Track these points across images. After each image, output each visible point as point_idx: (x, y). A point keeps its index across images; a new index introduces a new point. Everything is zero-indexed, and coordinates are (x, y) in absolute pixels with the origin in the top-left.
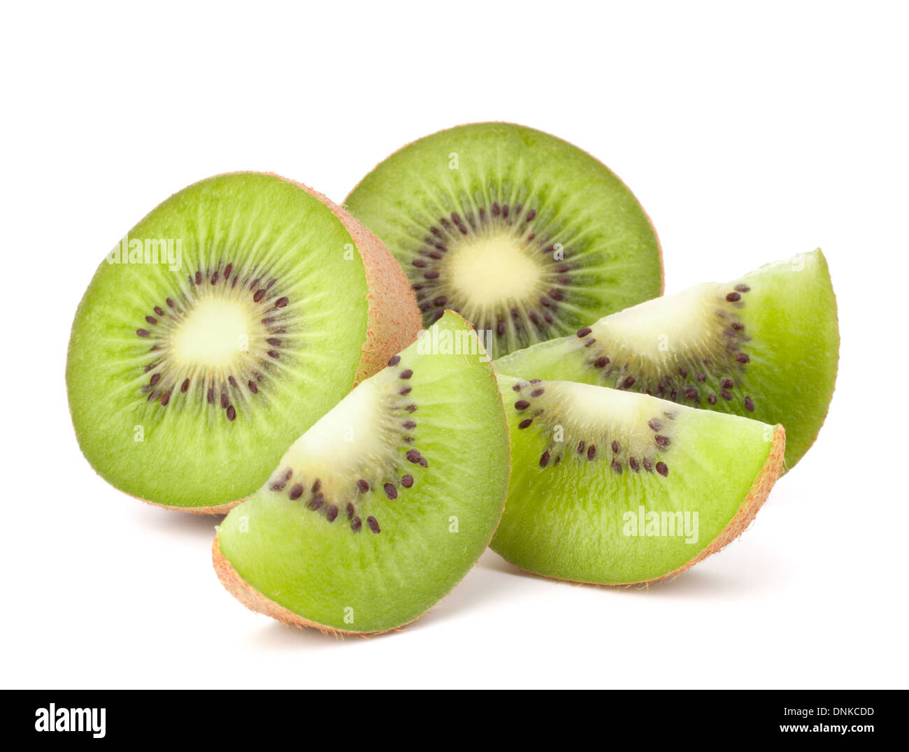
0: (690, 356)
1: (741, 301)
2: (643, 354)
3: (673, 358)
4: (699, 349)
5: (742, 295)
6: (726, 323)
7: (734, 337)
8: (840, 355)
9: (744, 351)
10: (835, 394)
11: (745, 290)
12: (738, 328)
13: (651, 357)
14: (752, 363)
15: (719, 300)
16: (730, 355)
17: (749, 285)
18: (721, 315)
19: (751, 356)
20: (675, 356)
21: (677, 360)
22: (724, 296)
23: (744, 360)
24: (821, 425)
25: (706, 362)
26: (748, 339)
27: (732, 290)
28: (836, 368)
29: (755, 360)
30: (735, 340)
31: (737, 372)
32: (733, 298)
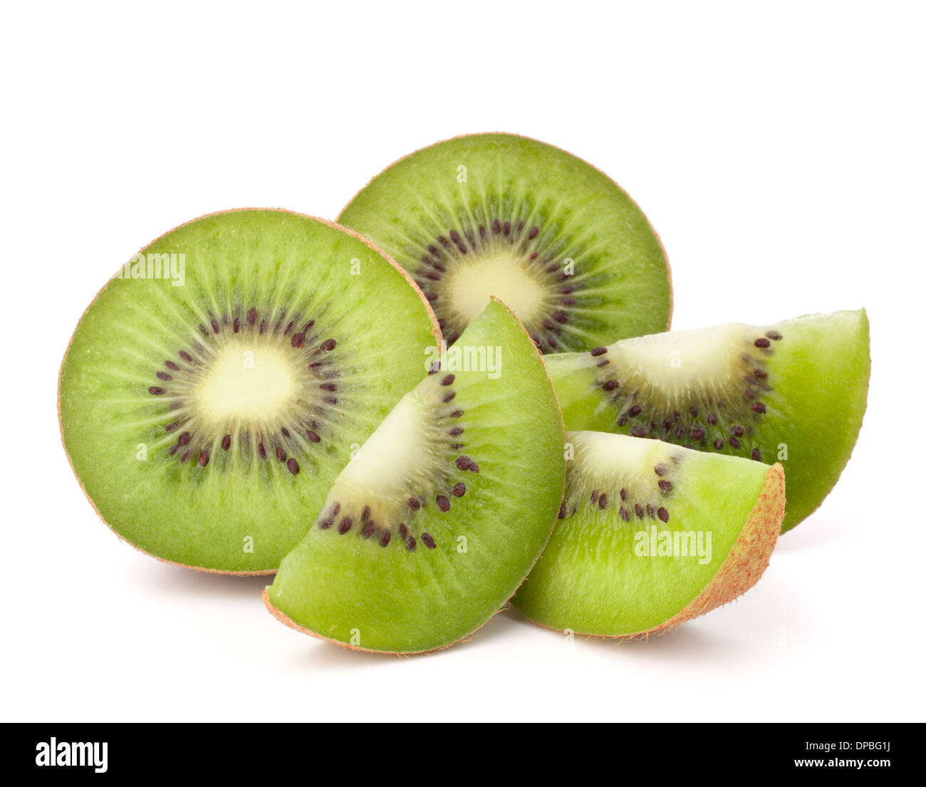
0: (705, 395)
1: (770, 348)
2: (656, 384)
3: (686, 394)
4: (715, 391)
5: (772, 342)
6: (749, 369)
7: (754, 384)
8: (864, 423)
9: (762, 401)
10: (849, 463)
11: (777, 337)
12: (760, 376)
13: (663, 389)
14: (768, 414)
15: (748, 343)
16: (746, 402)
17: (783, 334)
18: (746, 359)
19: (768, 408)
20: (689, 392)
21: (689, 398)
22: (753, 341)
23: (761, 409)
24: (829, 492)
25: (720, 405)
26: (769, 389)
27: (762, 336)
28: (856, 436)
29: (771, 412)
30: (754, 388)
31: (750, 422)
32: (762, 344)
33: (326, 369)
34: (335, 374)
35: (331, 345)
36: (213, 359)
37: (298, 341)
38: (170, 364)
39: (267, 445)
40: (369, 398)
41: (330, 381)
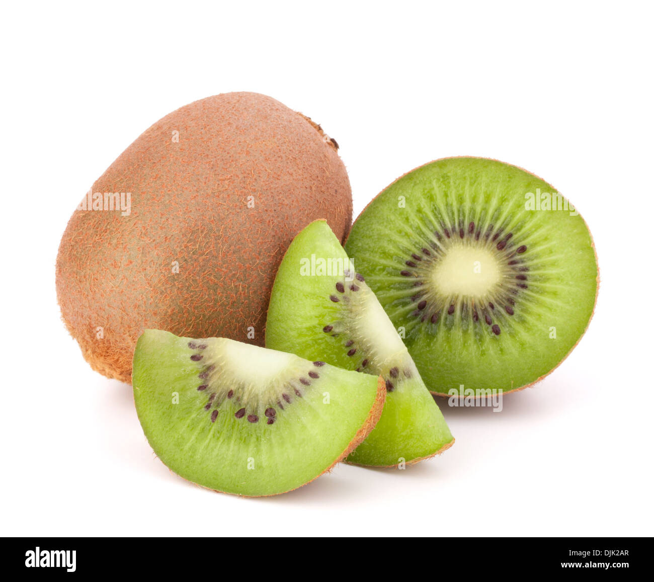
33: (520, 265)
34: (526, 269)
35: (523, 249)
36: (444, 255)
37: (501, 246)
38: (414, 257)
39: (480, 313)
40: (548, 285)
41: (523, 273)
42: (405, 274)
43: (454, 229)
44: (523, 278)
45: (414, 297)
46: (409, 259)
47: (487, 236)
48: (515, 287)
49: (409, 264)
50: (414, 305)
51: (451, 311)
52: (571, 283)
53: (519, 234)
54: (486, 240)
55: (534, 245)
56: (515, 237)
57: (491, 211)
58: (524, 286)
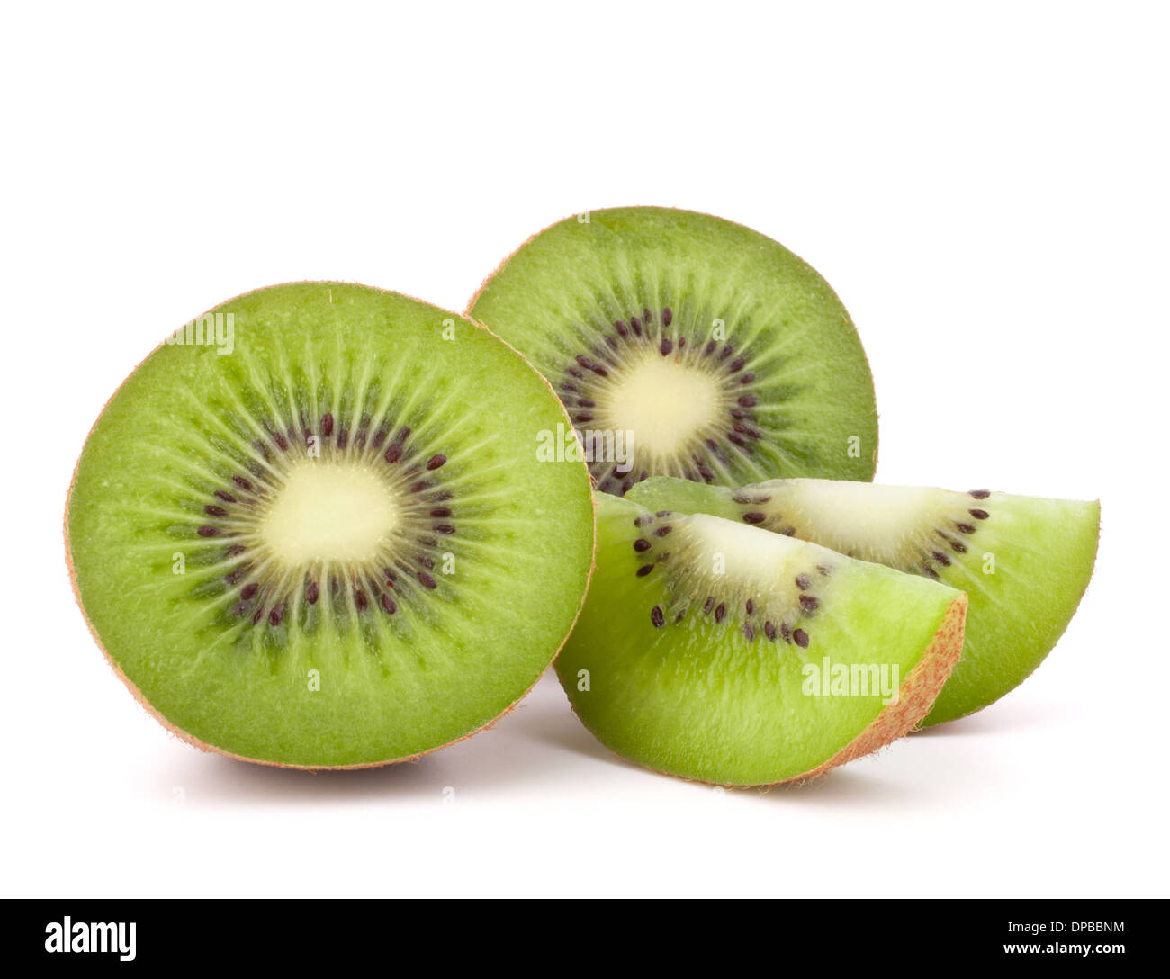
33: (435, 489)
34: (447, 496)
36: (281, 486)
37: (394, 456)
38: (221, 495)
39: (368, 593)
40: (494, 523)
41: (442, 504)
42: (207, 532)
43: (291, 431)
44: (444, 513)
45: (233, 577)
46: (210, 500)
47: (362, 437)
48: (430, 534)
49: (212, 511)
50: (233, 593)
51: (312, 596)
52: (539, 511)
53: (425, 426)
54: (362, 446)
55: (455, 446)
56: (416, 434)
57: (361, 389)
58: (446, 530)
